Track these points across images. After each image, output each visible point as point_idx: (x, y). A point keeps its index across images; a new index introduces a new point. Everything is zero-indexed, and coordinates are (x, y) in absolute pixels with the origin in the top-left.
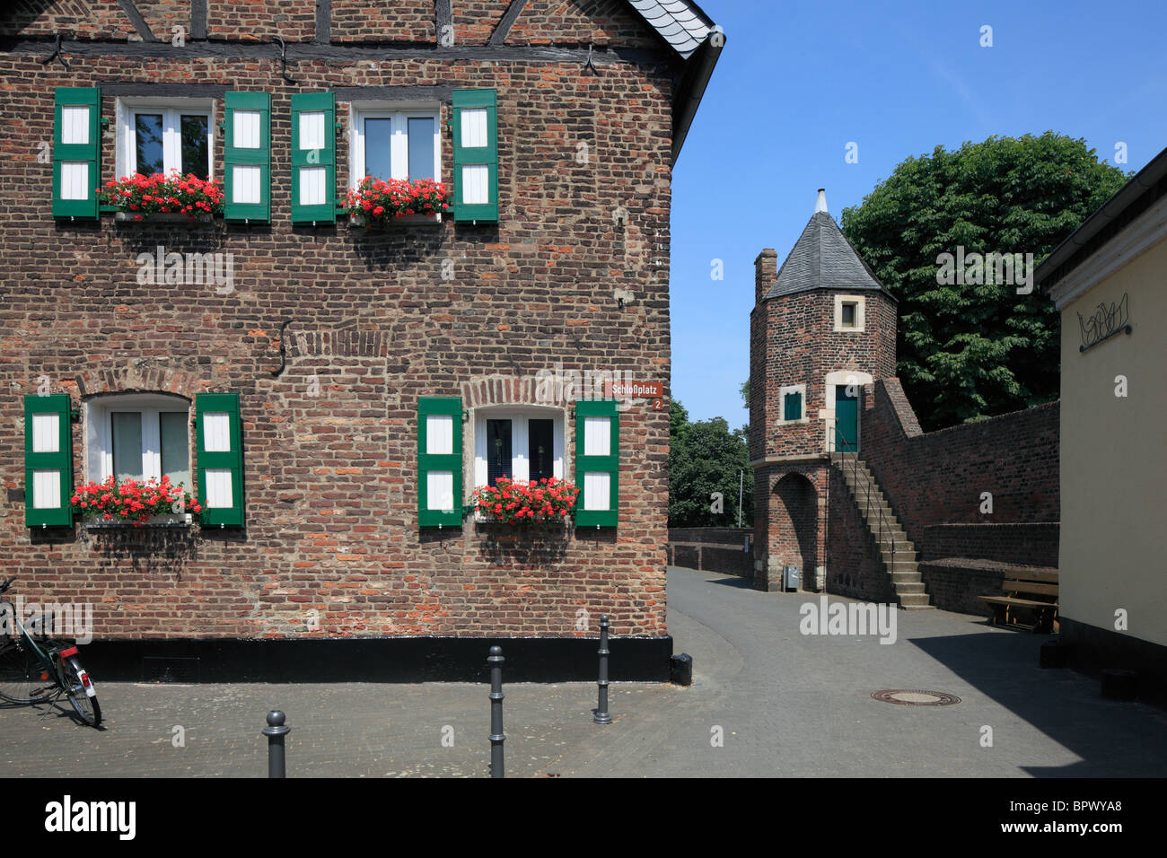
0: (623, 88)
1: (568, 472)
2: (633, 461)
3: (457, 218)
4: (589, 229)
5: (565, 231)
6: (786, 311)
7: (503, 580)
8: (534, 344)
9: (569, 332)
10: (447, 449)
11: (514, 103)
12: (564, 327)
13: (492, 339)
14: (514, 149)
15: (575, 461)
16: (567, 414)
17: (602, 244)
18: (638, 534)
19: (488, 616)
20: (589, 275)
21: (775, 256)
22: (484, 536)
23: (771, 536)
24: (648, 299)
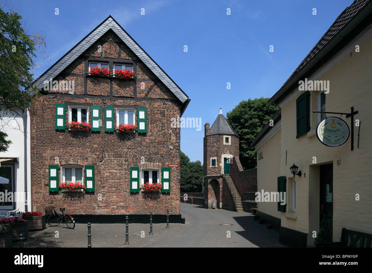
0: (171, 107)
1: (160, 182)
2: (173, 179)
3: (139, 132)
4: (164, 134)
5: (160, 135)
6: (212, 139)
7: (147, 203)
8: (154, 156)
9: (160, 154)
10: (136, 177)
11: (150, 110)
12: (159, 153)
13: (145, 155)
14: (150, 119)
15: (162, 179)
16: (160, 170)
17: (167, 137)
18: (174, 194)
19: (144, 210)
20: (164, 143)
21: (209, 125)
22: (143, 194)
23: (209, 195)
24: (176, 148)
